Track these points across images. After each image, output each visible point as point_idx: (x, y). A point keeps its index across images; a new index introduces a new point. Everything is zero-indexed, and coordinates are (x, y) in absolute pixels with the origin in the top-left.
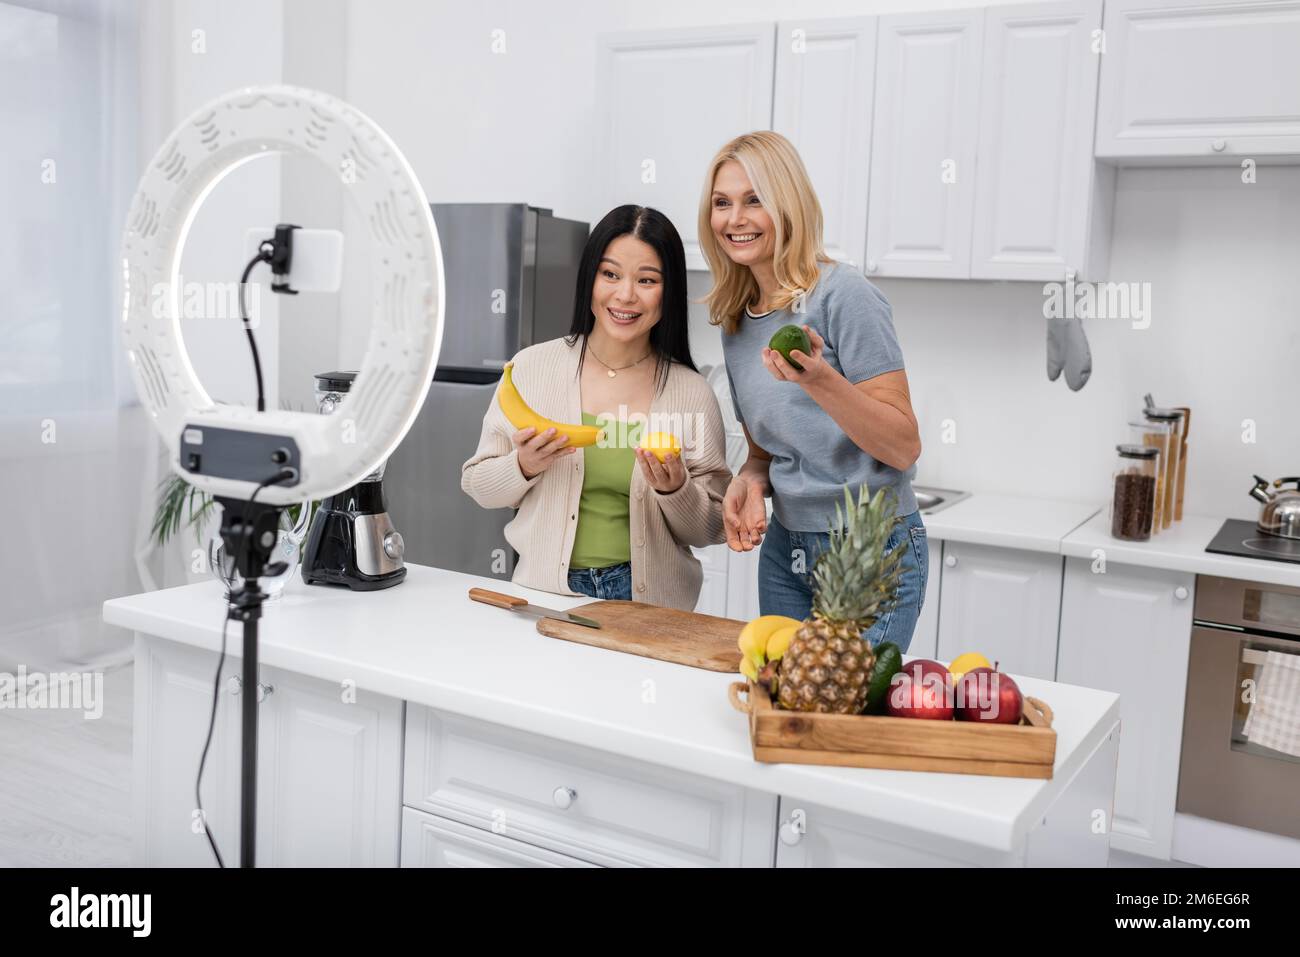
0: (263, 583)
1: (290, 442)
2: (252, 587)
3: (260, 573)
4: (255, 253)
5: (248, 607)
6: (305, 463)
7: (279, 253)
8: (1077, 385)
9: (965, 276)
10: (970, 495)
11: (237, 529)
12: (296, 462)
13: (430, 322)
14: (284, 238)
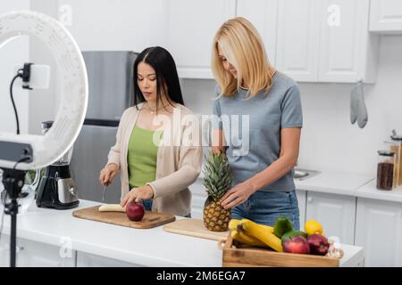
0: (20, 201)
1: (29, 146)
2: (14, 202)
3: (18, 197)
4: (16, 74)
5: (13, 210)
6: (35, 154)
7: (26, 74)
8: (362, 126)
9: (316, 81)
10: (321, 173)
11: (8, 180)
12: (31, 153)
13: (83, 99)
14: (27, 68)
